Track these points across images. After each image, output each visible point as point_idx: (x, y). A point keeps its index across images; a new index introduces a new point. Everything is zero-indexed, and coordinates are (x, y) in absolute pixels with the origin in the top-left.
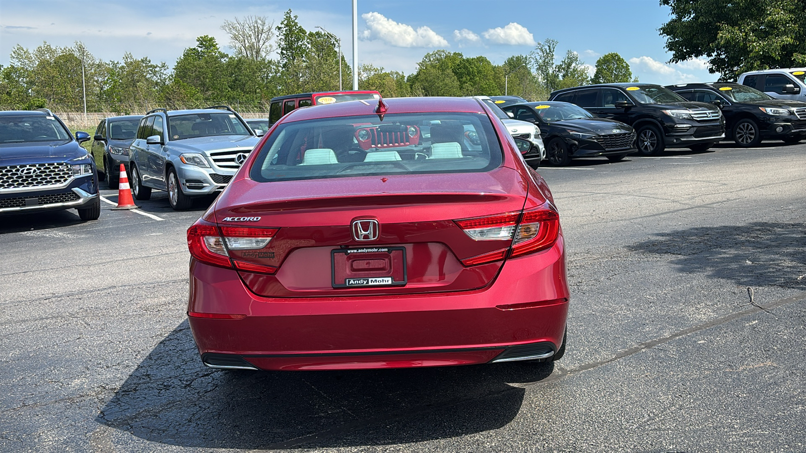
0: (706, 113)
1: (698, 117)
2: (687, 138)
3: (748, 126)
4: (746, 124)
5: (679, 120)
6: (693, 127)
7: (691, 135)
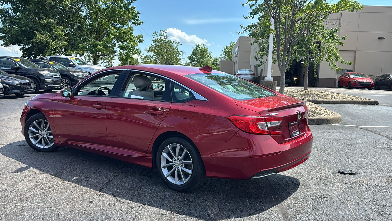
0: (56, 74)
1: (54, 76)
2: (51, 85)
3: (66, 80)
4: (65, 80)
5: (47, 77)
6: (53, 80)
7: (52, 84)
